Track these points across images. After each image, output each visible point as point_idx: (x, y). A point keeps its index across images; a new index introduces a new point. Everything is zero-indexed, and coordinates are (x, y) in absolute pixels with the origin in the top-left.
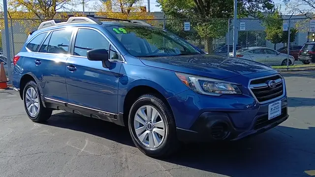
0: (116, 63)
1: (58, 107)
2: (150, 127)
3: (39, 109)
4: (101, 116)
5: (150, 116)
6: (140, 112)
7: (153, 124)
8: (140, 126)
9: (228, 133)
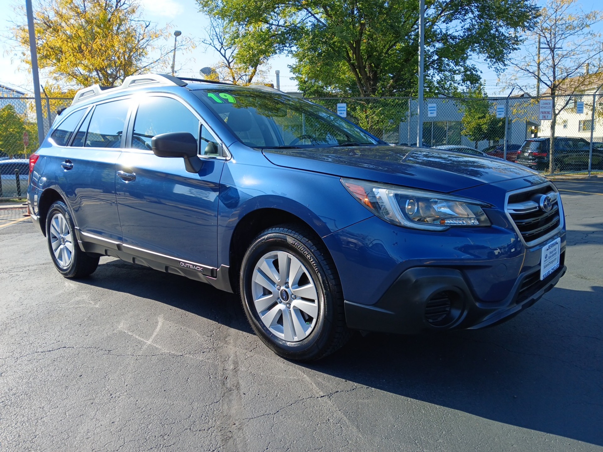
0: (213, 163)
1: (106, 251)
2: (286, 297)
3: (73, 253)
4: (186, 270)
5: (285, 274)
6: (263, 264)
7: (291, 290)
8: (264, 294)
9: (462, 314)
